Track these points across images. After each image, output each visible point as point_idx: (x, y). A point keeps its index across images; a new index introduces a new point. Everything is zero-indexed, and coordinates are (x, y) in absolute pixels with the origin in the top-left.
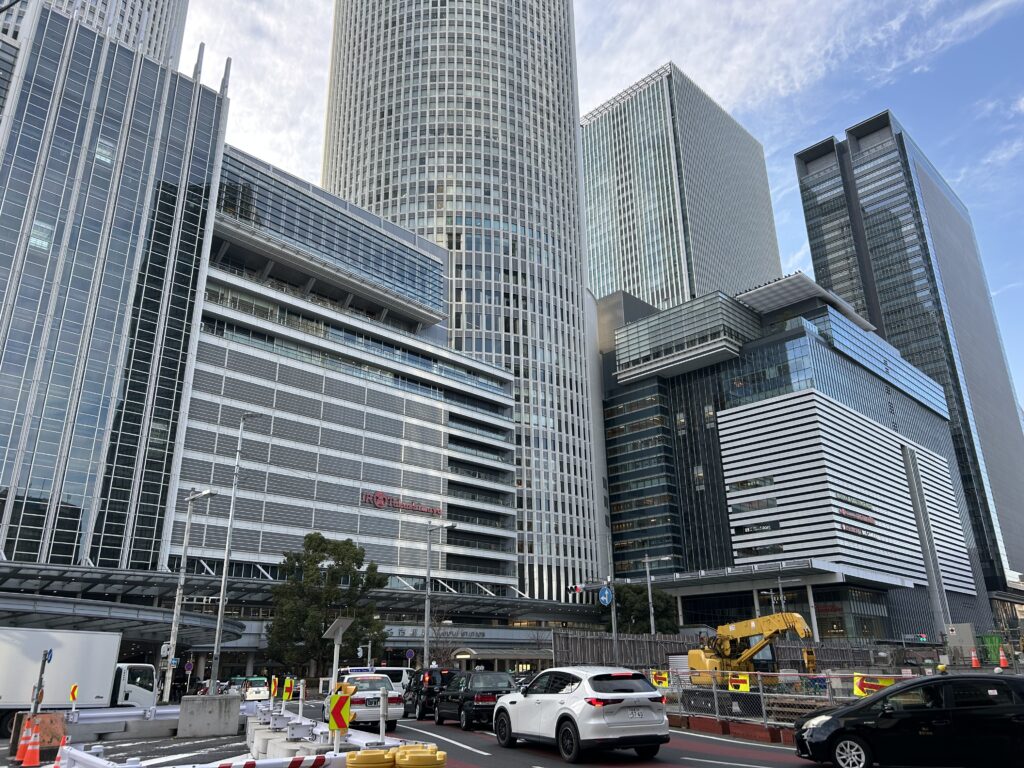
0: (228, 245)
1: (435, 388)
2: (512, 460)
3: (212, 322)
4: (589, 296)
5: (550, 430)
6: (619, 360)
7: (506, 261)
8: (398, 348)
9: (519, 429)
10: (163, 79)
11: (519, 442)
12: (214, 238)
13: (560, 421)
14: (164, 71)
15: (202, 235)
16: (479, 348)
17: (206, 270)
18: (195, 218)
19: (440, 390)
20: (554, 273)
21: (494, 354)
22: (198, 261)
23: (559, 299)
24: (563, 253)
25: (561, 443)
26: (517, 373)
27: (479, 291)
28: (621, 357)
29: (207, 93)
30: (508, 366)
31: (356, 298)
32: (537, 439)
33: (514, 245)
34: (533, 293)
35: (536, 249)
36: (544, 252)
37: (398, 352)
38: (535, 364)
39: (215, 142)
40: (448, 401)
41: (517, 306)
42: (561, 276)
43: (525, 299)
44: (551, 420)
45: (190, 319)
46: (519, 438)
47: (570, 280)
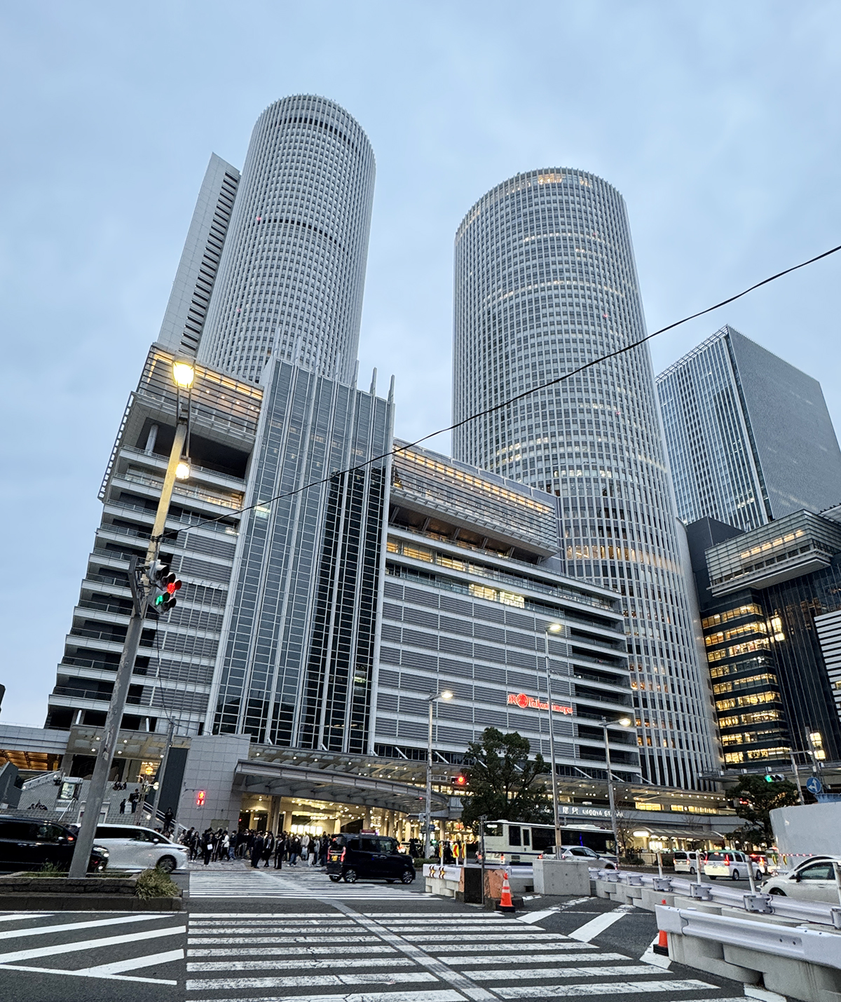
0: (398, 509)
1: (557, 608)
2: (627, 666)
3: (393, 567)
4: (679, 524)
5: (657, 640)
6: (712, 577)
7: (606, 501)
8: (525, 578)
9: (630, 640)
10: (352, 396)
11: (630, 651)
12: (390, 505)
13: (665, 632)
14: (352, 391)
15: (382, 504)
16: (589, 574)
17: (387, 530)
18: (377, 492)
19: (561, 609)
20: (648, 507)
21: (602, 578)
22: (381, 523)
23: (654, 529)
24: (653, 490)
25: (667, 651)
26: (624, 593)
27: (584, 527)
28: (713, 574)
29: (379, 401)
30: (615, 586)
31: (491, 540)
32: (646, 648)
33: (611, 488)
34: (631, 525)
35: (630, 489)
36: (637, 491)
37: (526, 581)
38: (638, 584)
39: (387, 435)
40: (568, 618)
41: (618, 537)
42: (653, 509)
43: (624, 530)
44: (657, 631)
45: (378, 566)
46: (630, 647)
47: (661, 512)
